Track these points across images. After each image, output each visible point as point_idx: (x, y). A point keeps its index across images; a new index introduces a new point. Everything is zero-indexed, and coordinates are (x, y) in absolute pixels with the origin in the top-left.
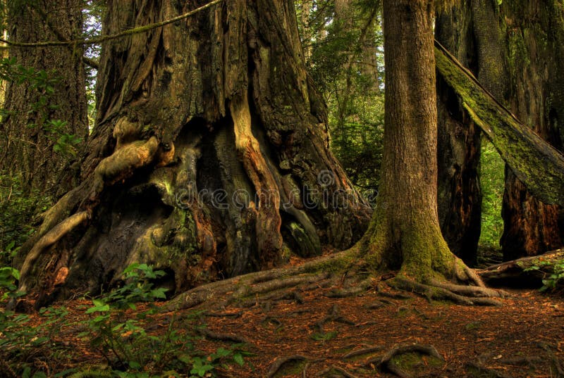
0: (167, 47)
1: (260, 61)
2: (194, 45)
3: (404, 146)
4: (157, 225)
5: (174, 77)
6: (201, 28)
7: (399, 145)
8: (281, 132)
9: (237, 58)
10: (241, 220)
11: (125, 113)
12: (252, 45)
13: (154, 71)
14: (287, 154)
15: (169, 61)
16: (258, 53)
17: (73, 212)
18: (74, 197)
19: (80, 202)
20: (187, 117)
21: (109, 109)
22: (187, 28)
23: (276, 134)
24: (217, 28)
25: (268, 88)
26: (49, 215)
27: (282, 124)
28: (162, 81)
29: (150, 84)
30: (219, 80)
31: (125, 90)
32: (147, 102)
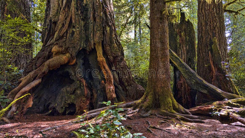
0: (73, 22)
1: (107, 31)
2: (82, 23)
3: (159, 66)
4: (67, 86)
5: (75, 33)
6: (85, 17)
7: (157, 65)
8: (113, 57)
9: (99, 29)
10: (99, 87)
11: (57, 44)
12: (104, 26)
13: (68, 30)
14: (114, 65)
15: (74, 27)
16: (106, 28)
17: (35, 79)
18: (35, 73)
19: (37, 75)
20: (80, 48)
21: (49, 42)
22: (80, 17)
23: (112, 57)
24: (91, 18)
25: (109, 41)
26: (24, 80)
27: (114, 54)
28: (71, 34)
29: (67, 34)
30: (92, 35)
31: (56, 35)
32: (66, 41)
